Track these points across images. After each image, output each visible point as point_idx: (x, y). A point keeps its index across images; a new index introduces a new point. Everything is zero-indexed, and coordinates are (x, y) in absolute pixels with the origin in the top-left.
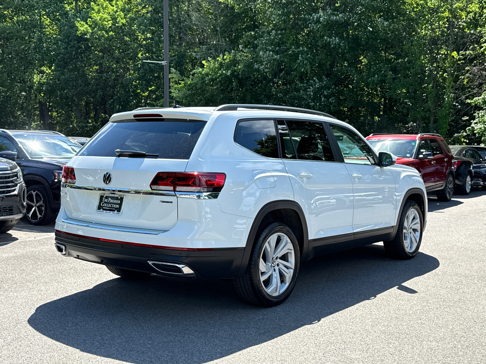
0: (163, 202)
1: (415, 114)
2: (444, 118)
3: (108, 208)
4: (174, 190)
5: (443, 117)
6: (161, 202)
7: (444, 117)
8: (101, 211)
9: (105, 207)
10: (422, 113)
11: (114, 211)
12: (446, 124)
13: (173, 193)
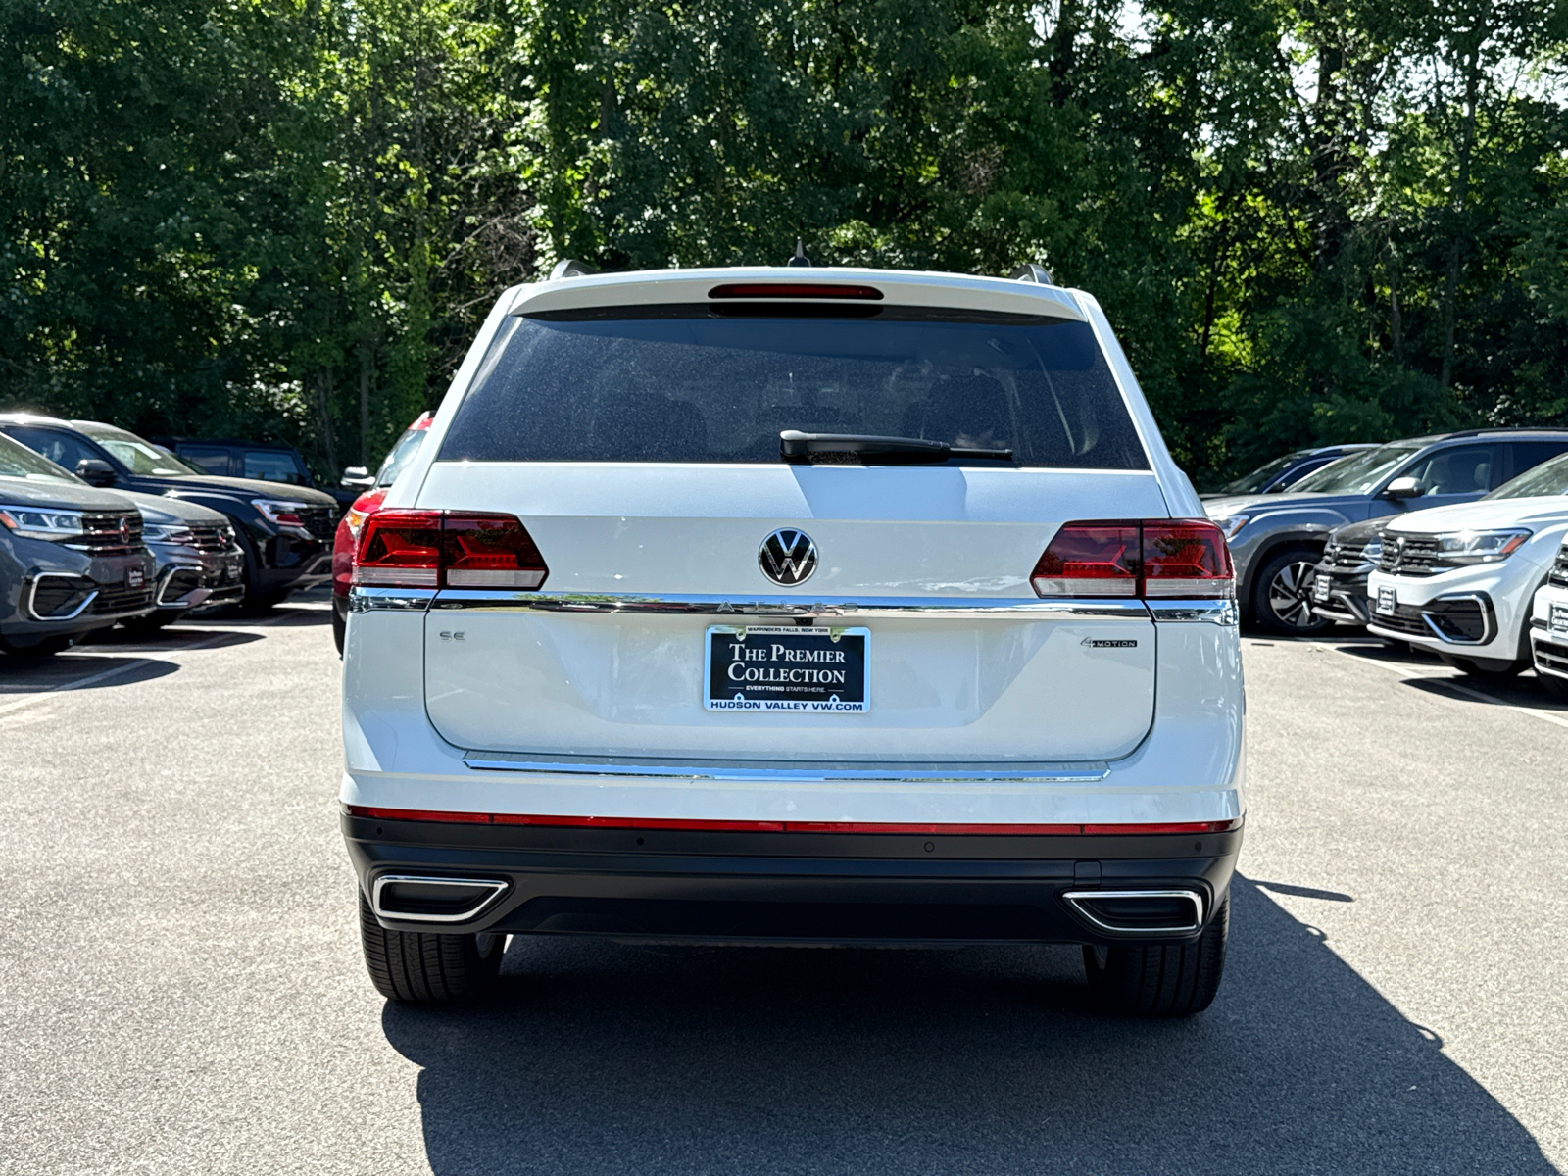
0: (1096, 643)
1: (311, 356)
2: (411, 372)
3: (782, 689)
4: (1140, 594)
5: (408, 369)
6: (1085, 647)
7: (412, 368)
8: (740, 705)
9: (758, 683)
10: (335, 353)
11: (825, 697)
12: (416, 391)
13: (1138, 604)
